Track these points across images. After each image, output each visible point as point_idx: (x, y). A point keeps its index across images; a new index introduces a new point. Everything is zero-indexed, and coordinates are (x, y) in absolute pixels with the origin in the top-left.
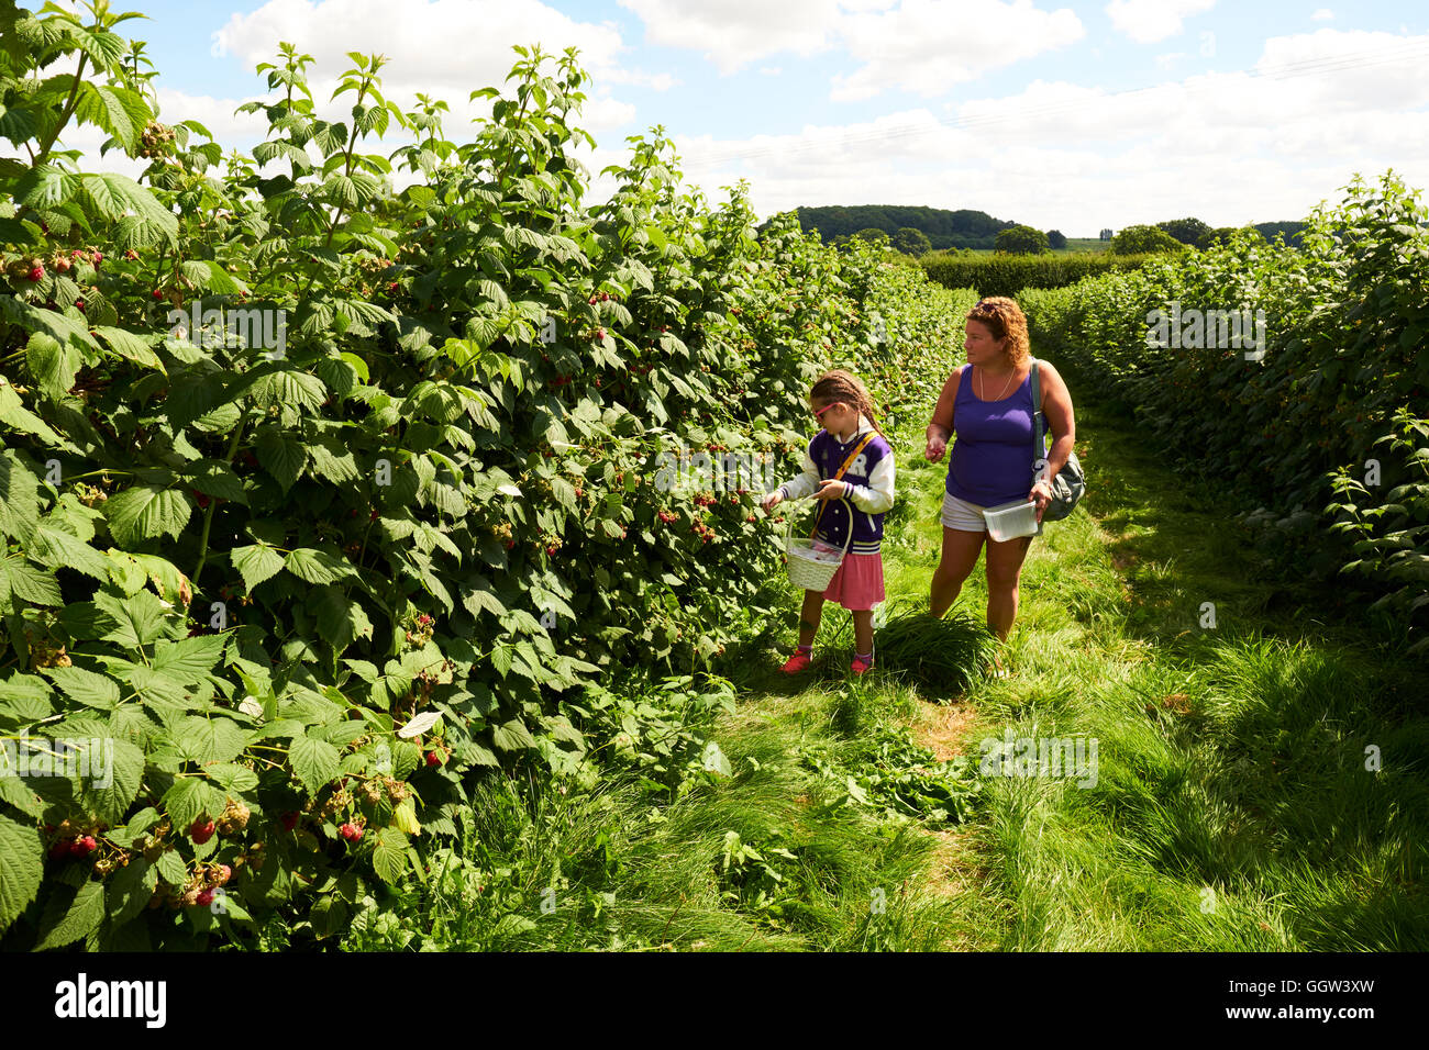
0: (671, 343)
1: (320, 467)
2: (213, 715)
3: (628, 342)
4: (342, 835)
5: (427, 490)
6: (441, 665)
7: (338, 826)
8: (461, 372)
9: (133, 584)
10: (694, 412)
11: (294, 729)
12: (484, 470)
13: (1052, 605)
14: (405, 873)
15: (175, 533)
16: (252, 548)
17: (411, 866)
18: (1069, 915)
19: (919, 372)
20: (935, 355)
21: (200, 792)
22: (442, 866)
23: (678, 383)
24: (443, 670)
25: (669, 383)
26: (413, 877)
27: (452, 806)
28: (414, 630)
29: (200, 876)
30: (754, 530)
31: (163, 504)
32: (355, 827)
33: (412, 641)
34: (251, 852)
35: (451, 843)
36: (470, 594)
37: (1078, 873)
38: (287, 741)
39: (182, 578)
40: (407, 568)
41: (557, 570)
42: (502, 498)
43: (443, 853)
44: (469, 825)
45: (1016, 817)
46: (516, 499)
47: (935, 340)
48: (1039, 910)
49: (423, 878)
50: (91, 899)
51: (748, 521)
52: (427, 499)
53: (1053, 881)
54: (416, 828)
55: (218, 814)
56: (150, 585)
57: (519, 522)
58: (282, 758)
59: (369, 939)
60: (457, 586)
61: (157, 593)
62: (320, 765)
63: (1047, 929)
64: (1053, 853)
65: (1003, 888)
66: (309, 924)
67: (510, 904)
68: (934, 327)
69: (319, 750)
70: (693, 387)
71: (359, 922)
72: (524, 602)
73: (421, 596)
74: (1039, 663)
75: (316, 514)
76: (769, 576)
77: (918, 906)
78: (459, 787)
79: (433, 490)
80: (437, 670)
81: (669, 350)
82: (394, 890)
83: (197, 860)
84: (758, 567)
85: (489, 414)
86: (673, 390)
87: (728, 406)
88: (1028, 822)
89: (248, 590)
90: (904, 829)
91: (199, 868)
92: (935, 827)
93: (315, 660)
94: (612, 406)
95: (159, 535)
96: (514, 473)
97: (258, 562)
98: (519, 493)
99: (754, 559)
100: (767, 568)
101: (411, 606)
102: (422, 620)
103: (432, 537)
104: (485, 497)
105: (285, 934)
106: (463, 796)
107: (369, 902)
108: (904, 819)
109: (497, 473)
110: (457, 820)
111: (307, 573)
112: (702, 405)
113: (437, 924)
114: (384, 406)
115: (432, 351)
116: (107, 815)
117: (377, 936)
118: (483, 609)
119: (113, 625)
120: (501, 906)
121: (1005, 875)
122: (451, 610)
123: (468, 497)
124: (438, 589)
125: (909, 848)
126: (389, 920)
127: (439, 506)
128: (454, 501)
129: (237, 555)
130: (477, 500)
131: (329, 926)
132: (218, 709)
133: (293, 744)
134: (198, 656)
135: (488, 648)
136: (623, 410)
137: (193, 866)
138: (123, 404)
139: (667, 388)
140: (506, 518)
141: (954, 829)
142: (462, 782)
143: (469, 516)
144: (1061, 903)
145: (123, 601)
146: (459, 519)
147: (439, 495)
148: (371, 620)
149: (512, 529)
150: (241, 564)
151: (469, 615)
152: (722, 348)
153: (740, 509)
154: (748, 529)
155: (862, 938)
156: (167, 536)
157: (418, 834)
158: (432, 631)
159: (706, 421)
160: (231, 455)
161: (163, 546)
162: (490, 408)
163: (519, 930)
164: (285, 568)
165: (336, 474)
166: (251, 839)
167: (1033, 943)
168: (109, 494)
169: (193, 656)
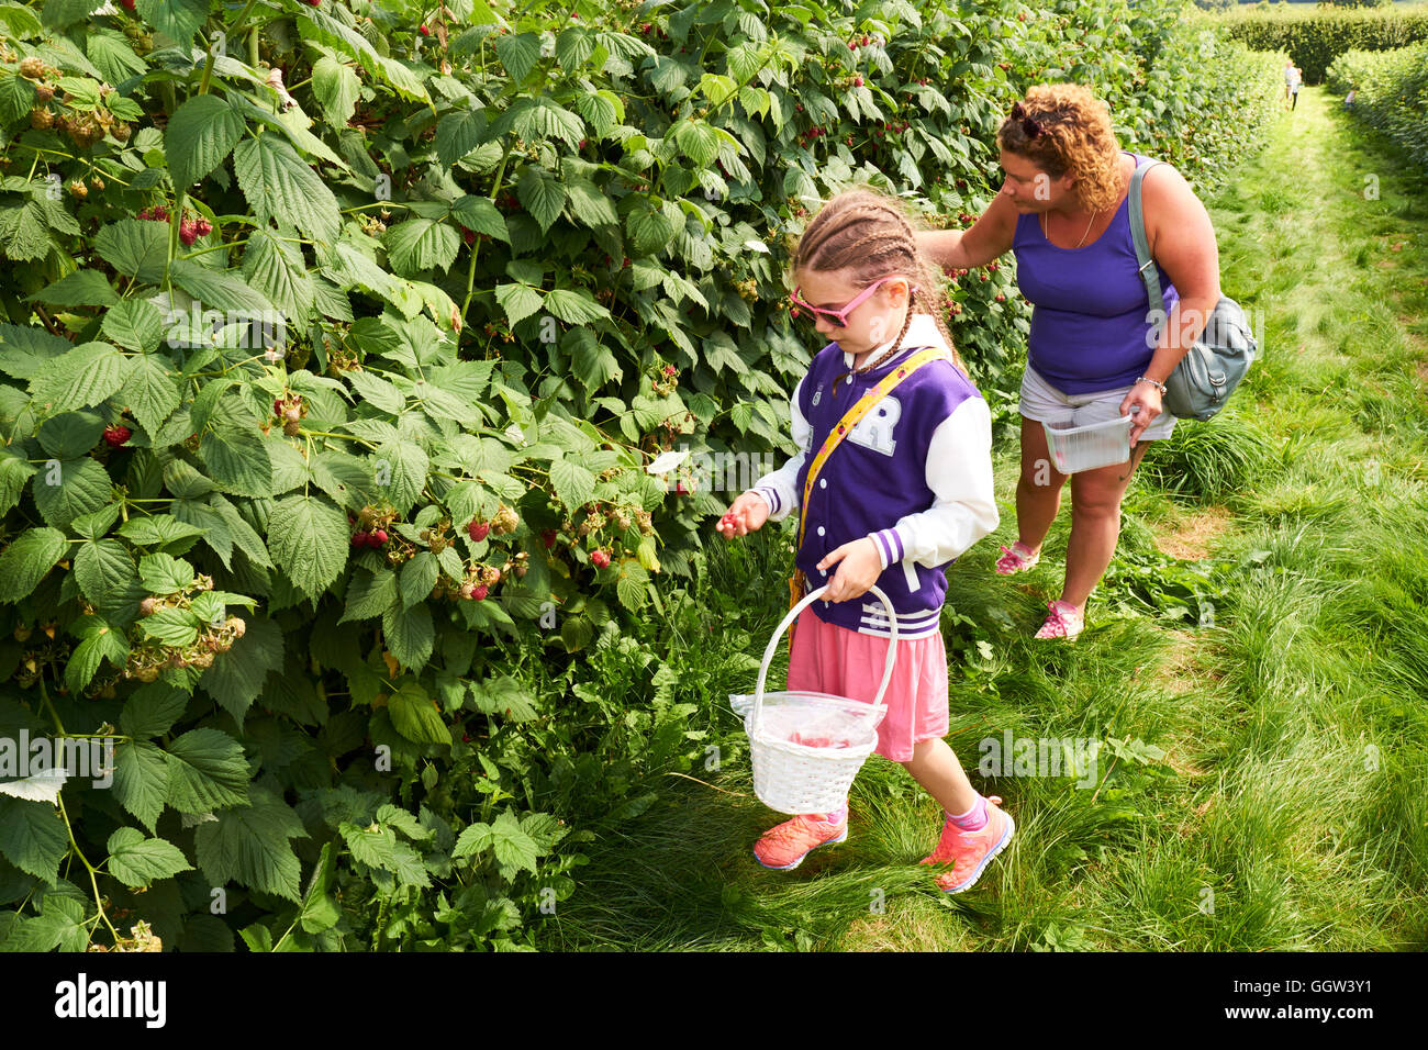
0: (931, 97)
1: (578, 210)
2: (483, 436)
3: (885, 95)
4: (592, 561)
5: (677, 241)
6: (684, 415)
7: (588, 553)
8: (716, 112)
9: (411, 308)
10: (950, 178)
11: (553, 453)
12: (731, 226)
13: (1335, 413)
14: (645, 606)
15: (446, 267)
16: (514, 286)
17: (650, 600)
18: (1310, 727)
19: (1206, 147)
20: (1228, 129)
21: (477, 494)
22: (678, 603)
23: (935, 144)
24: (686, 420)
25: (925, 143)
26: (651, 610)
27: (687, 551)
28: (660, 378)
29: (474, 574)
30: (1001, 310)
31: (434, 237)
32: (603, 555)
33: (657, 390)
34: (516, 560)
35: (686, 584)
36: (712, 351)
37: (1326, 687)
38: (547, 464)
39: (453, 306)
40: (654, 318)
41: (797, 336)
42: (747, 254)
43: (679, 592)
44: (702, 570)
45: (1264, 626)
46: (763, 255)
47: (1230, 111)
48: (1277, 718)
49: (661, 611)
50: (386, 583)
51: (997, 300)
52: (676, 251)
53: (1298, 693)
54: (656, 566)
55: (491, 517)
56: (425, 311)
57: (765, 280)
58: (543, 479)
59: (613, 657)
60: (700, 341)
61: (433, 320)
62: (577, 486)
63: (1283, 738)
64: (1302, 666)
65: (1239, 692)
66: (560, 638)
67: (739, 644)
68: (1231, 95)
69: (576, 473)
70: (952, 148)
71: (604, 642)
72: (764, 363)
73: (667, 347)
74: (1309, 473)
75: (572, 258)
76: (1012, 362)
77: (1143, 696)
78: (695, 535)
79: (682, 242)
80: (680, 419)
81: (929, 107)
82: (635, 619)
83: (472, 560)
84: (1001, 351)
85: (740, 163)
86: (929, 153)
87: (986, 175)
88: (1277, 631)
89: (511, 326)
90: (1135, 623)
91: (473, 567)
92: (1168, 624)
93: (570, 398)
94: (863, 165)
95: (431, 266)
96: (762, 230)
97: (519, 300)
98: (766, 250)
99: (998, 342)
100: (1010, 354)
101: (657, 357)
102: (667, 370)
103: (679, 287)
104: (733, 251)
105: (540, 644)
106: (699, 543)
107: (612, 626)
108: (1134, 614)
109: (745, 228)
110: (692, 565)
111: (564, 312)
112: (958, 168)
113: (671, 654)
114: (638, 147)
115: (686, 92)
116: (399, 505)
117: (619, 655)
118: (726, 367)
119: (396, 342)
120: (729, 645)
121: (1242, 680)
122: (695, 362)
123: (715, 252)
124: (683, 341)
125: (1139, 641)
126: (629, 644)
127: (686, 258)
128: (701, 253)
129: (501, 291)
130: (723, 255)
131: (578, 642)
132: (487, 430)
133: (553, 465)
134: (469, 379)
135: (727, 405)
136: (876, 170)
137: (468, 564)
138: (396, 141)
139: (923, 149)
140: (751, 274)
141: (1191, 630)
142: (698, 530)
143: (716, 270)
144: (1304, 714)
145: (404, 323)
146: (706, 273)
147: (687, 247)
148: (621, 366)
149: (758, 287)
150: (504, 301)
151: (710, 370)
152: (987, 106)
153: (989, 286)
154: (995, 309)
155: (1081, 718)
156: (438, 268)
157: (658, 571)
158: (676, 382)
159: (961, 188)
160: (494, 193)
161: (436, 276)
162: (742, 157)
163: (746, 668)
164: (543, 307)
165: (591, 217)
166: (516, 549)
167: (1266, 749)
168: (388, 226)
169: (464, 380)
